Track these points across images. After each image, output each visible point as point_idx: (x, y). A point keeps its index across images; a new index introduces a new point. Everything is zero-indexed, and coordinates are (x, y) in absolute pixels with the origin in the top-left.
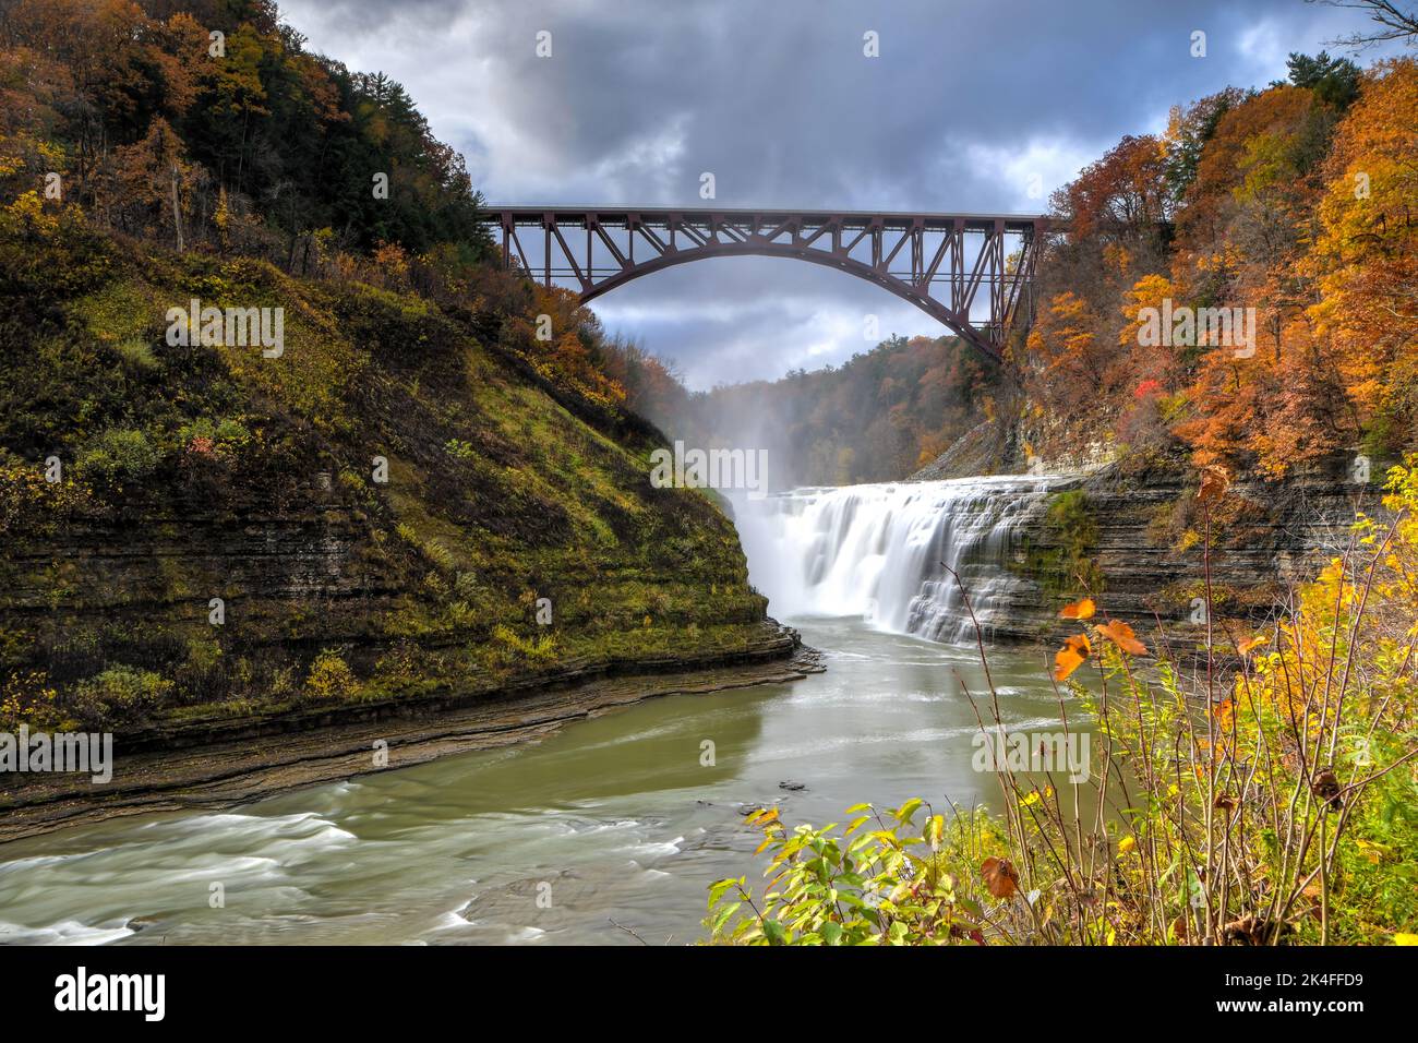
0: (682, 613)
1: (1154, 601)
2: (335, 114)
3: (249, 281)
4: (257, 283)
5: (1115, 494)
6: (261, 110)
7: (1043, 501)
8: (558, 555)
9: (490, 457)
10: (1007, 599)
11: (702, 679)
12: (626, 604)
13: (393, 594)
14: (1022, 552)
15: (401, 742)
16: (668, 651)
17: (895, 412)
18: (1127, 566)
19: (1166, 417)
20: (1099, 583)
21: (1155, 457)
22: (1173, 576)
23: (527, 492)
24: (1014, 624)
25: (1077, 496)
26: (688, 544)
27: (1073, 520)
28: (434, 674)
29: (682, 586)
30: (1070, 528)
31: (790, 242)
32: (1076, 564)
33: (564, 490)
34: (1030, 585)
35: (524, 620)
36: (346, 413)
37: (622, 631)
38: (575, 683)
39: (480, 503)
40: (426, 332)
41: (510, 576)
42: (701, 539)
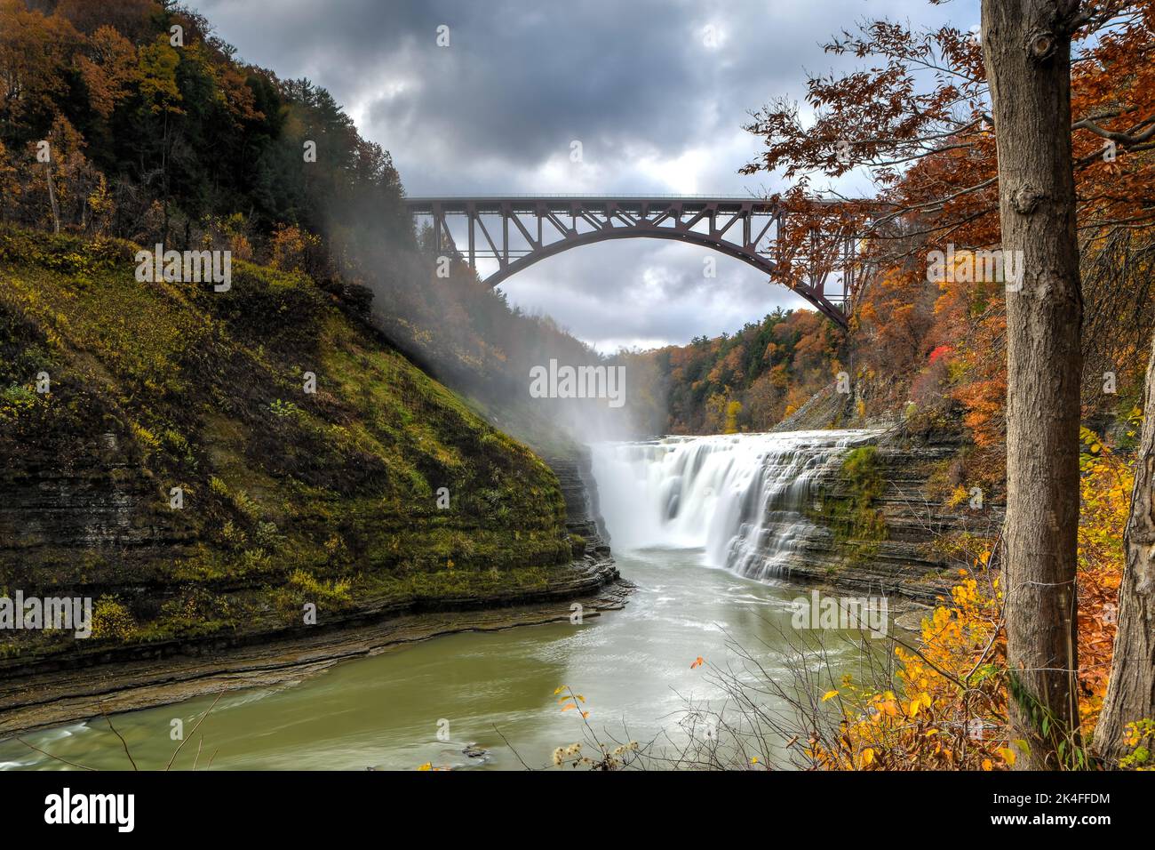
0: (485, 557)
1: (927, 551)
2: (251, 114)
3: (109, 258)
4: (118, 260)
5: (902, 451)
6: (177, 110)
7: (839, 456)
8: (372, 505)
9: (320, 415)
10: (803, 543)
11: (499, 616)
12: (434, 548)
13: (188, 542)
14: (819, 501)
15: (172, 679)
16: (469, 591)
17: (775, 372)
18: (907, 517)
19: (952, 381)
20: (882, 531)
21: (938, 417)
22: (945, 528)
23: (351, 447)
24: (807, 566)
25: (868, 452)
26: (495, 495)
27: (863, 474)
28: (219, 615)
29: (487, 533)
30: (860, 481)
31: (674, 226)
32: (863, 514)
33: (390, 446)
34: (823, 531)
35: (329, 564)
36: (181, 376)
37: (430, 572)
38: (372, 620)
39: (299, 457)
40: (288, 303)
41: (320, 524)
42: (510, 490)
